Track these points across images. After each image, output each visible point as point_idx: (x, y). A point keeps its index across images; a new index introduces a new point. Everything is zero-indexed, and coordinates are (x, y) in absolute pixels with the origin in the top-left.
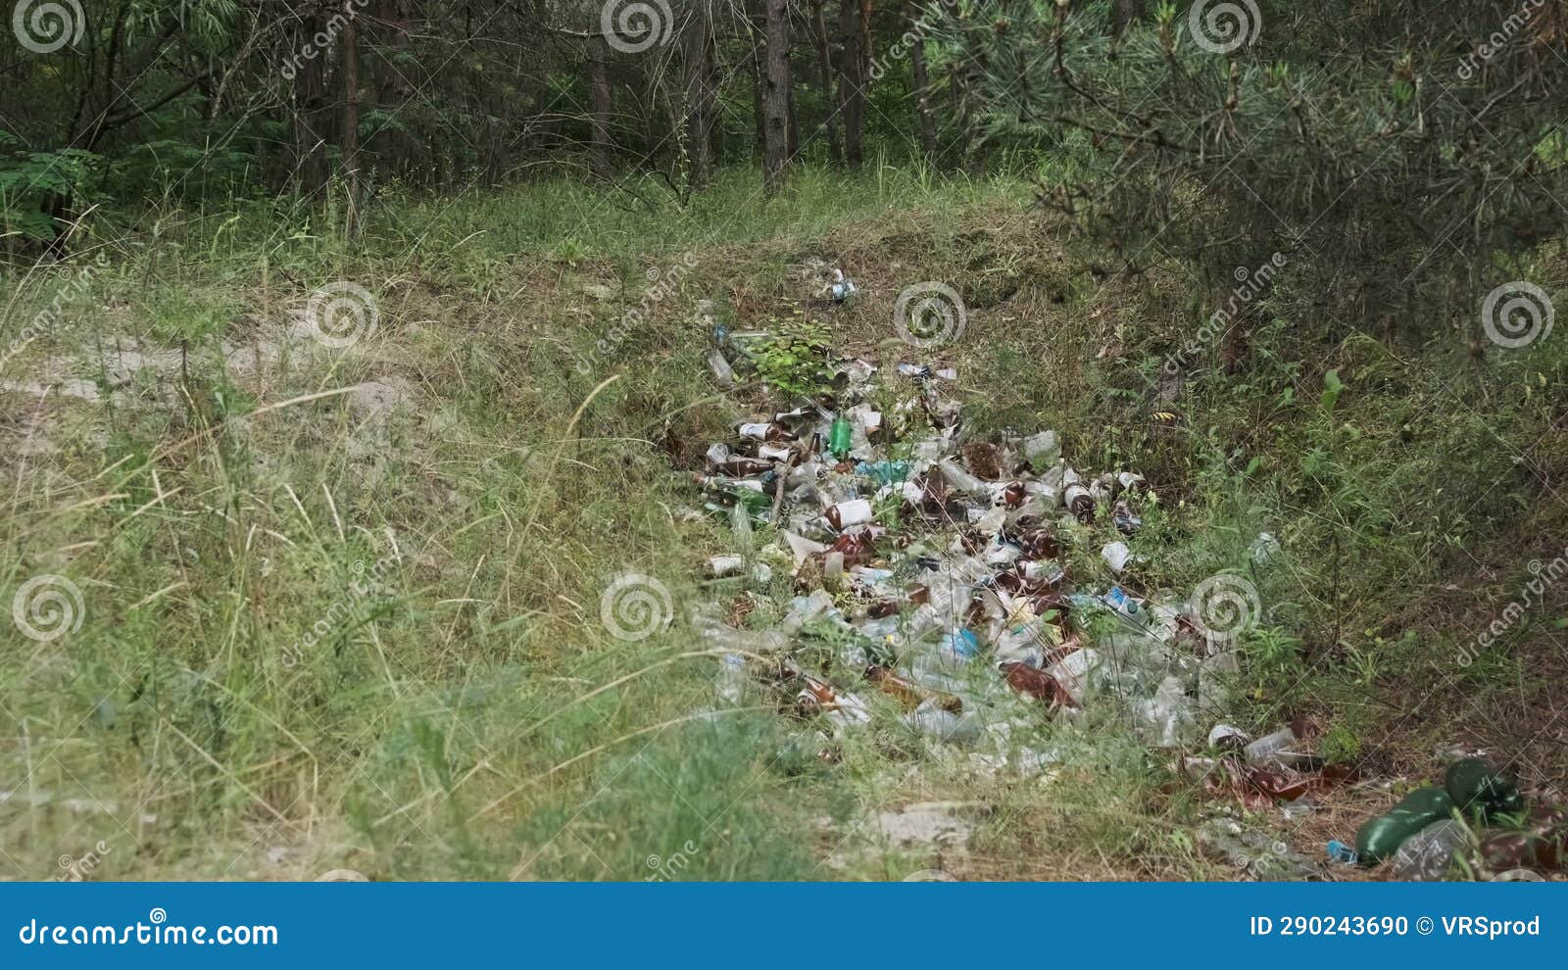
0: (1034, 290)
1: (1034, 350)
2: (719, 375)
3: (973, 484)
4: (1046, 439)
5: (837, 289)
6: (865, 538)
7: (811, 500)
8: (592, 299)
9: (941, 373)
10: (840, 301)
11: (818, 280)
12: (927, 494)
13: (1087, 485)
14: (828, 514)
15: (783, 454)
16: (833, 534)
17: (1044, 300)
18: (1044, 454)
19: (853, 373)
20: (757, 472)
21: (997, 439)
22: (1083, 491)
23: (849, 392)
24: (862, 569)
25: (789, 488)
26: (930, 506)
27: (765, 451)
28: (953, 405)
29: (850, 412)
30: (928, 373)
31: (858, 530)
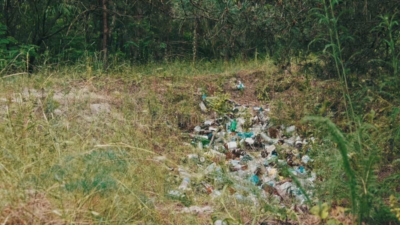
0: (294, 87)
1: (293, 104)
2: (202, 108)
3: (269, 139)
4: (292, 128)
5: (239, 86)
6: (234, 152)
7: (222, 142)
8: (168, 87)
9: (266, 110)
10: (239, 89)
11: (234, 84)
12: (255, 142)
13: (302, 141)
14: (225, 146)
15: (215, 129)
16: (225, 151)
17: (297, 90)
18: (291, 132)
19: (240, 109)
20: (207, 134)
21: (279, 128)
22: (301, 142)
23: (238, 114)
24: (232, 160)
25: (215, 138)
26: (256, 145)
27: (211, 128)
28: (268, 118)
29: (237, 119)
30: (262, 110)
31: (232, 150)
